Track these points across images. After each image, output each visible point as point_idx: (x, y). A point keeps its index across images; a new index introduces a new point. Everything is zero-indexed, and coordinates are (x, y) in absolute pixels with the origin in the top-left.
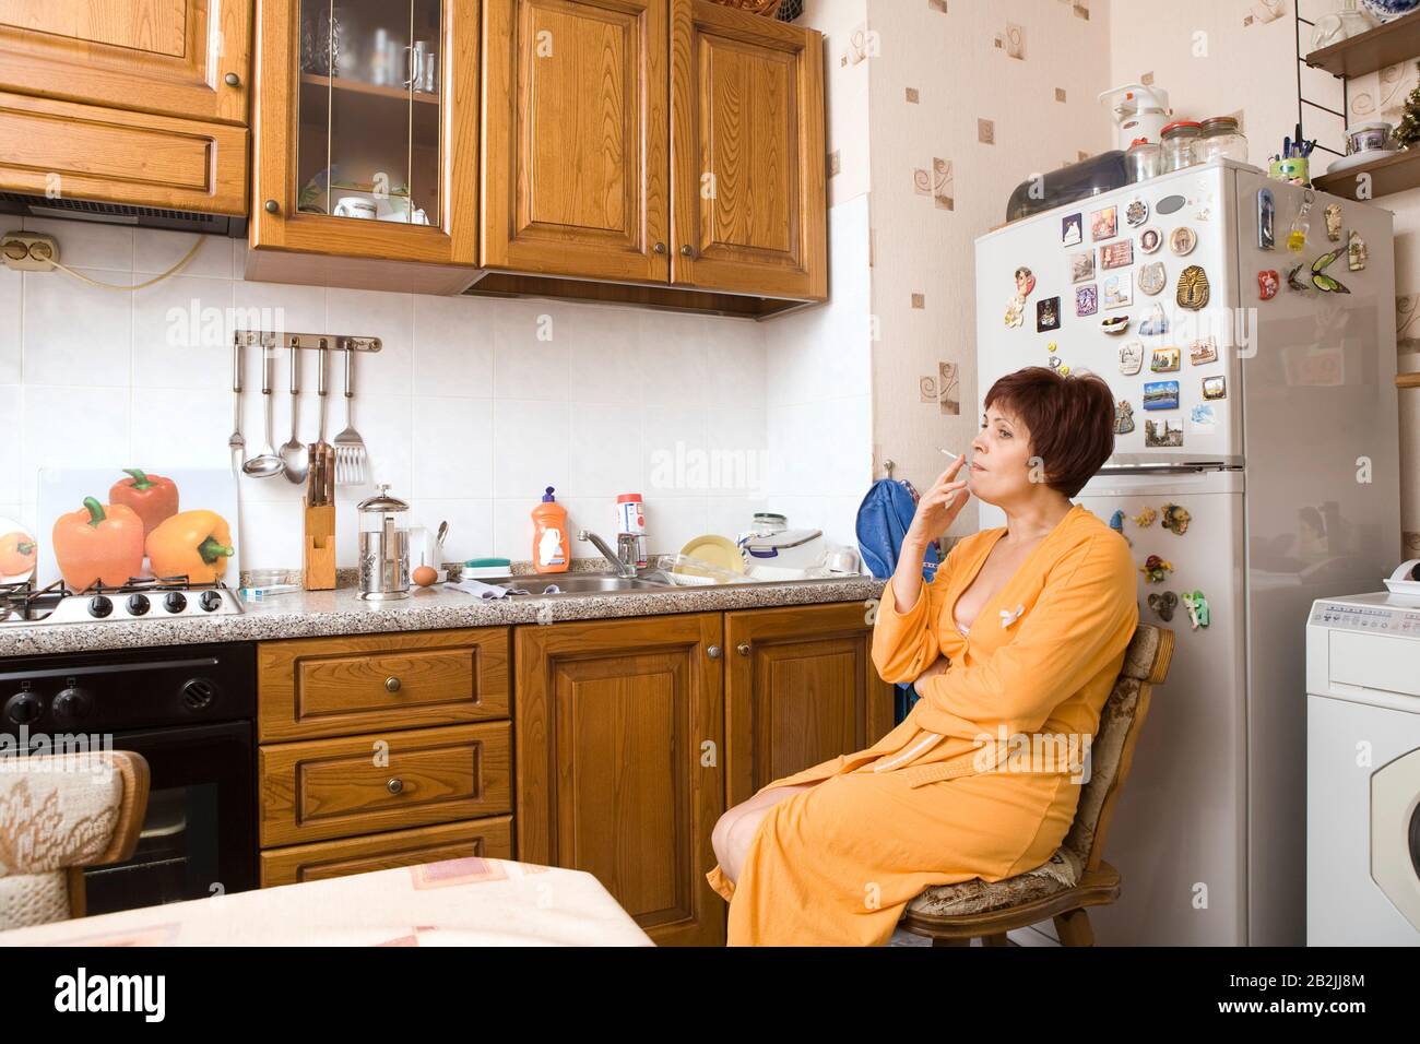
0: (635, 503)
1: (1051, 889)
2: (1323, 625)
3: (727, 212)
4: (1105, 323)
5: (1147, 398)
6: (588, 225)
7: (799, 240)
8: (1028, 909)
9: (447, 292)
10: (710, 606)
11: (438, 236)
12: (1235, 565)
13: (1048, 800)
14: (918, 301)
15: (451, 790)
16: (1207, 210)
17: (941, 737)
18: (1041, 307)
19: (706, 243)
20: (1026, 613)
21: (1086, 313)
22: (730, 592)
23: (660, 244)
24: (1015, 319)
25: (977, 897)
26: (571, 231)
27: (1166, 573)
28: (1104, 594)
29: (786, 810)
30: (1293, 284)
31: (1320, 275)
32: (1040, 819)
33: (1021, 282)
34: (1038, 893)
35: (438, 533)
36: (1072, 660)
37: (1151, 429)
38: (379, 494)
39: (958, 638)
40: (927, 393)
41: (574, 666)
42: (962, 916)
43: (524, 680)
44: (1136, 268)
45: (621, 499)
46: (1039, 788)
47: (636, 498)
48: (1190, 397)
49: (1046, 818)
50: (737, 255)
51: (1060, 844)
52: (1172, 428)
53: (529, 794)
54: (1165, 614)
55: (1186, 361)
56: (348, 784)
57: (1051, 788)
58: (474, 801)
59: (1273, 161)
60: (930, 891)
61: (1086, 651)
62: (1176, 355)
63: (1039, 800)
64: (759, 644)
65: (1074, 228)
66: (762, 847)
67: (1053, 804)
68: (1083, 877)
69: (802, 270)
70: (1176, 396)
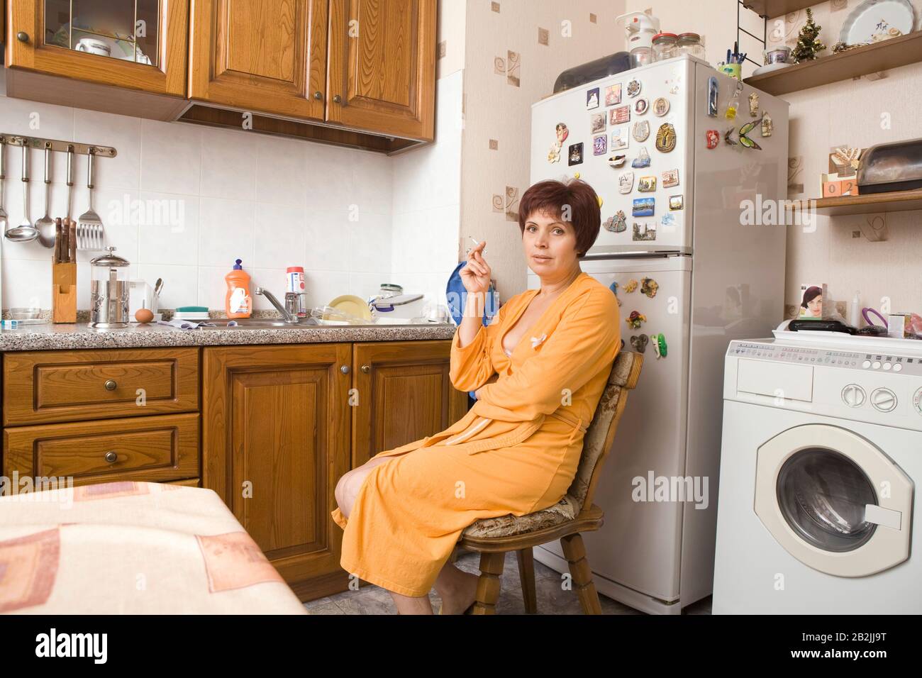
0: (299, 273)
1: (558, 520)
2: (735, 356)
3: (367, 76)
4: (611, 160)
5: (635, 209)
6: (268, 76)
7: (416, 99)
8: (543, 533)
9: (166, 118)
10: (343, 339)
11: (156, 73)
12: (684, 322)
13: (558, 463)
14: (493, 145)
15: (153, 461)
16: (677, 87)
17: (490, 420)
18: (572, 149)
19: (351, 96)
20: (547, 339)
21: (600, 154)
22: (358, 329)
23: (319, 94)
24: (555, 157)
25: (509, 525)
26: (256, 78)
27: (642, 322)
28: (597, 325)
29: (385, 468)
30: (728, 141)
31: (744, 137)
32: (553, 475)
33: (560, 132)
34: (549, 523)
35: (155, 286)
36: (575, 366)
37: (636, 228)
38: (107, 253)
39: (505, 359)
40: (495, 204)
41: (246, 376)
42: (499, 537)
43: (209, 385)
44: (631, 124)
45: (289, 270)
46: (552, 455)
47: (300, 270)
48: (662, 208)
49: (557, 474)
50: (373, 106)
51: (566, 493)
52: (649, 228)
53: (211, 464)
54: (640, 349)
55: (660, 185)
56: (76, 455)
57: (560, 455)
58: (171, 468)
59: (720, 65)
60: (478, 522)
61: (585, 361)
62: (654, 181)
63: (553, 462)
64: (376, 366)
65: (594, 98)
66: (367, 492)
67: (562, 465)
68: (580, 513)
69: (417, 120)
70: (653, 208)
